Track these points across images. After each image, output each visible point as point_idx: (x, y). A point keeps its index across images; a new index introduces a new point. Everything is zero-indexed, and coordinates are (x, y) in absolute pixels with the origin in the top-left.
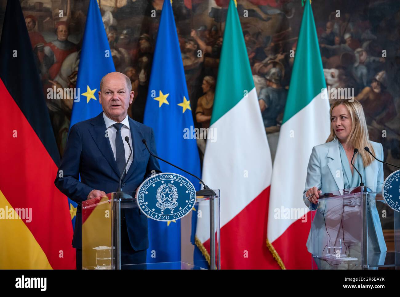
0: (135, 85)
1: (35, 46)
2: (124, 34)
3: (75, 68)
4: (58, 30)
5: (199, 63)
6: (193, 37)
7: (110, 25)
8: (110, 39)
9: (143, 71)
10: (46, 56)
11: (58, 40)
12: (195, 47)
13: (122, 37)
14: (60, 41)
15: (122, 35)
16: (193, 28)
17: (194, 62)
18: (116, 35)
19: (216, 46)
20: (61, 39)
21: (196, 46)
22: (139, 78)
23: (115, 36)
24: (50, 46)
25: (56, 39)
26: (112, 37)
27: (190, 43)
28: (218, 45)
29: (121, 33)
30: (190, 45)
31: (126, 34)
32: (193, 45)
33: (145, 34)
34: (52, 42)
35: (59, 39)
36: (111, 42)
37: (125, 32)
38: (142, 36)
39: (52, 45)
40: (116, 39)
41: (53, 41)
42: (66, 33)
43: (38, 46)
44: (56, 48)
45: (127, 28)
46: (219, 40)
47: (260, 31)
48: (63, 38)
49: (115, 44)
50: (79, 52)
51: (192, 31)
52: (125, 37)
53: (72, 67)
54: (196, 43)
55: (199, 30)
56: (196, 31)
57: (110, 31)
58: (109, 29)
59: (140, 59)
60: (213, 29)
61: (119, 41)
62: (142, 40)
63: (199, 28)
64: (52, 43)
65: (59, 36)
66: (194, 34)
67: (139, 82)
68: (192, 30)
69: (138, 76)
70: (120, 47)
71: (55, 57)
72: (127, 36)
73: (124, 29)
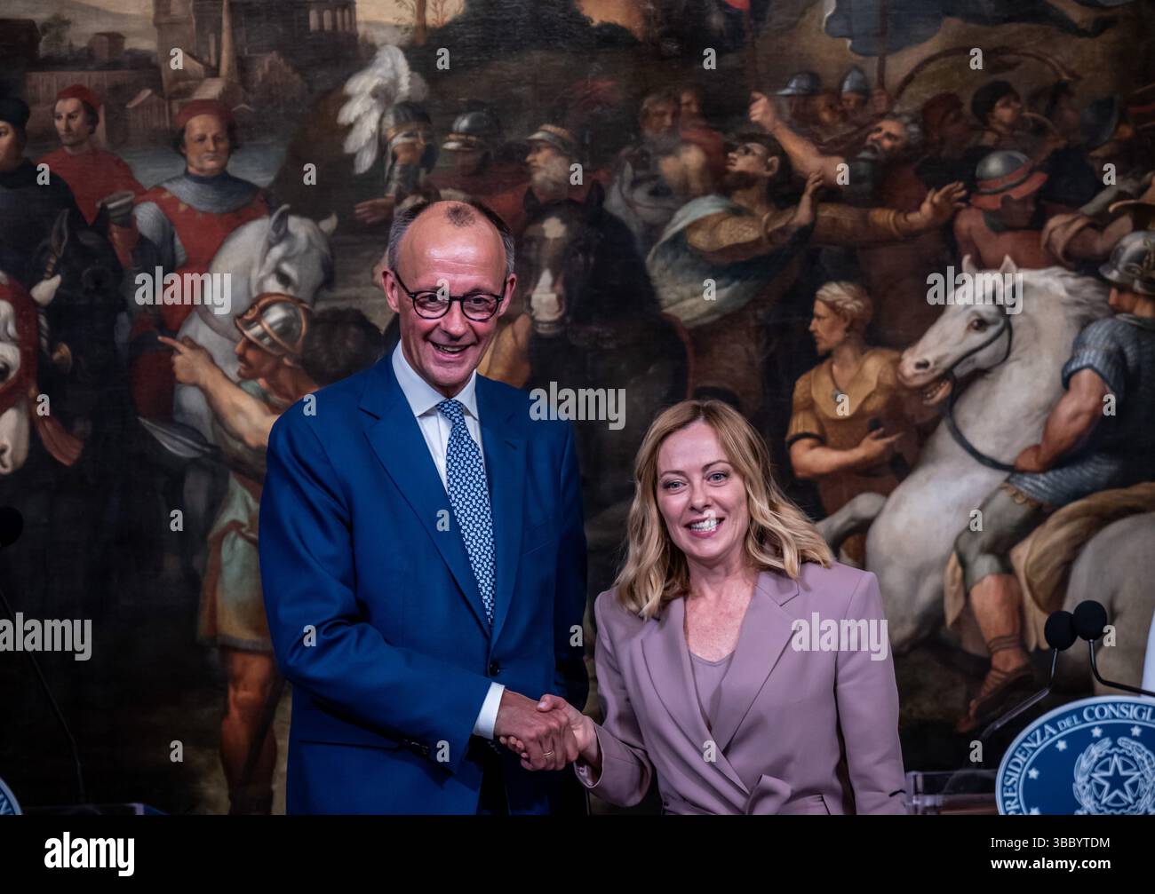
0: (515, 336)
1: (99, 205)
2: (458, 133)
3: (261, 282)
4: (186, 136)
5: (795, 229)
6: (757, 124)
7: (397, 101)
8: (402, 157)
9: (546, 278)
10: (142, 240)
11: (187, 174)
12: (769, 167)
13: (452, 146)
14: (199, 180)
15: (452, 136)
16: (759, 90)
17: (770, 230)
18: (426, 138)
19: (865, 155)
20: (202, 170)
21: (775, 160)
22: (531, 309)
23: (421, 143)
24: (157, 201)
25: (181, 170)
26: (410, 147)
27: (747, 151)
28: (873, 150)
29: (448, 130)
30: (750, 158)
31: (468, 132)
32: (763, 160)
33: (550, 128)
34: (166, 185)
35: (191, 170)
36: (405, 168)
37: (464, 123)
38: (538, 136)
39: (167, 196)
40: (428, 157)
41: (169, 181)
42: (222, 146)
43: (111, 206)
44: (182, 208)
45: (471, 107)
46: (880, 130)
47: (1065, 77)
48: (210, 165)
49: (423, 176)
50: (275, 216)
51: (755, 100)
52: (466, 144)
53: (249, 280)
54: (775, 148)
55: (788, 91)
56: (770, 99)
57: (399, 126)
58: (397, 117)
59: (532, 231)
60: (847, 86)
61: (440, 163)
62: (539, 150)
63: (786, 86)
64: (164, 190)
65: (193, 158)
66: (765, 113)
67: (534, 322)
68: (756, 95)
69: (529, 299)
70: (445, 188)
71: (178, 242)
72: (473, 138)
73: (458, 113)
